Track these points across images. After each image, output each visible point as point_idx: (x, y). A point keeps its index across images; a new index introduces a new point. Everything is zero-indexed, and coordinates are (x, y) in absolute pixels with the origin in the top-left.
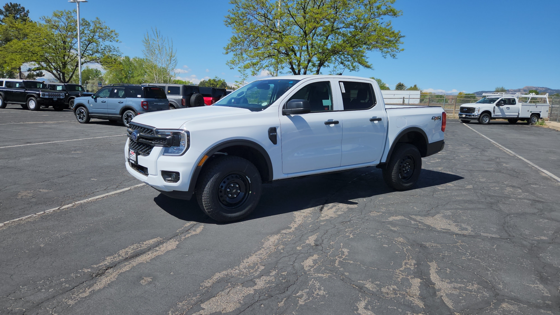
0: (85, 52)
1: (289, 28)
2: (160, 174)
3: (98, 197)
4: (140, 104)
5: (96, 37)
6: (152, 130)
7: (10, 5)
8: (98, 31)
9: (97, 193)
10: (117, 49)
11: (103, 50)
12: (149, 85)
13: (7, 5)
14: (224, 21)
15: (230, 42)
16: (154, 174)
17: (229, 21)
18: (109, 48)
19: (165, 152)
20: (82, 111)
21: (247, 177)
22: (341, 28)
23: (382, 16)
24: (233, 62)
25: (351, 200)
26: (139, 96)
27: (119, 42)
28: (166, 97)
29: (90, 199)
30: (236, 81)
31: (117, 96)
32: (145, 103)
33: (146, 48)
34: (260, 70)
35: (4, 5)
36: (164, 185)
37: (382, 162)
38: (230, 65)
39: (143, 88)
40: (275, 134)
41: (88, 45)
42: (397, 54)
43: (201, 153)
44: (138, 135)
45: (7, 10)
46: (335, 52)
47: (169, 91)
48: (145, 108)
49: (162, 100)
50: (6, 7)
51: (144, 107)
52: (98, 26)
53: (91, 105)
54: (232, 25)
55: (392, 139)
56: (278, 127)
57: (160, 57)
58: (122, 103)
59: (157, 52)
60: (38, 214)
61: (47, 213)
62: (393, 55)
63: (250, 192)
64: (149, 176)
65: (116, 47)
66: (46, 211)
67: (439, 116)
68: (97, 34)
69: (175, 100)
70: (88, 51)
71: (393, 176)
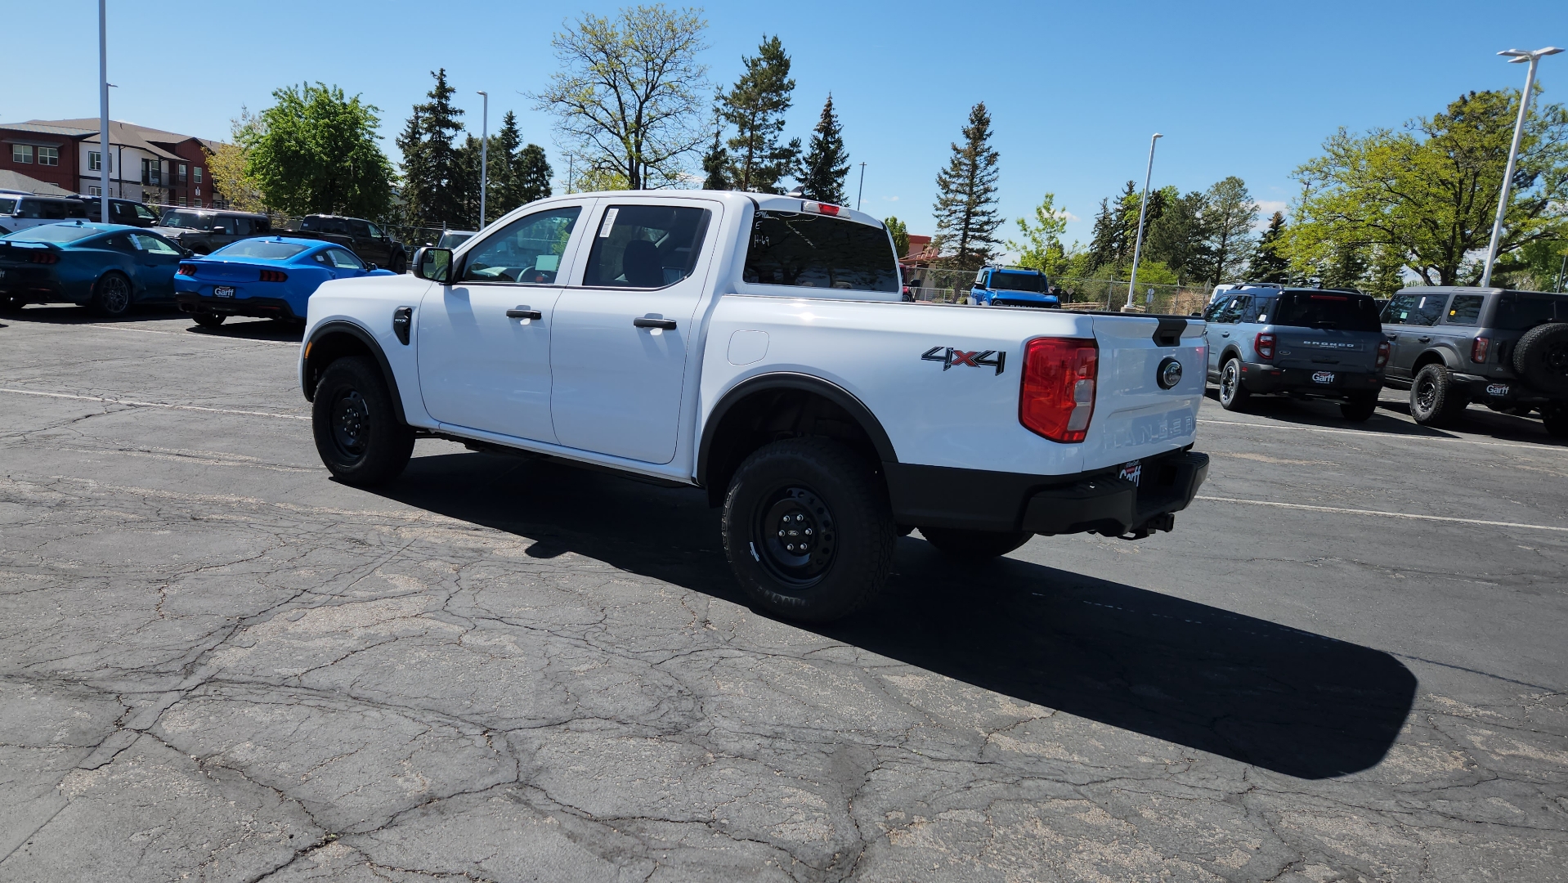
4: (1258, 340)
21: (363, 400)
26: (1262, 317)
28: (1380, 330)
32: (1268, 338)
37: (691, 474)
39: (1281, 293)
40: (404, 321)
47: (1452, 313)
48: (1262, 351)
49: (1350, 334)
51: (1260, 347)
55: (709, 400)
56: (415, 308)
67: (988, 353)
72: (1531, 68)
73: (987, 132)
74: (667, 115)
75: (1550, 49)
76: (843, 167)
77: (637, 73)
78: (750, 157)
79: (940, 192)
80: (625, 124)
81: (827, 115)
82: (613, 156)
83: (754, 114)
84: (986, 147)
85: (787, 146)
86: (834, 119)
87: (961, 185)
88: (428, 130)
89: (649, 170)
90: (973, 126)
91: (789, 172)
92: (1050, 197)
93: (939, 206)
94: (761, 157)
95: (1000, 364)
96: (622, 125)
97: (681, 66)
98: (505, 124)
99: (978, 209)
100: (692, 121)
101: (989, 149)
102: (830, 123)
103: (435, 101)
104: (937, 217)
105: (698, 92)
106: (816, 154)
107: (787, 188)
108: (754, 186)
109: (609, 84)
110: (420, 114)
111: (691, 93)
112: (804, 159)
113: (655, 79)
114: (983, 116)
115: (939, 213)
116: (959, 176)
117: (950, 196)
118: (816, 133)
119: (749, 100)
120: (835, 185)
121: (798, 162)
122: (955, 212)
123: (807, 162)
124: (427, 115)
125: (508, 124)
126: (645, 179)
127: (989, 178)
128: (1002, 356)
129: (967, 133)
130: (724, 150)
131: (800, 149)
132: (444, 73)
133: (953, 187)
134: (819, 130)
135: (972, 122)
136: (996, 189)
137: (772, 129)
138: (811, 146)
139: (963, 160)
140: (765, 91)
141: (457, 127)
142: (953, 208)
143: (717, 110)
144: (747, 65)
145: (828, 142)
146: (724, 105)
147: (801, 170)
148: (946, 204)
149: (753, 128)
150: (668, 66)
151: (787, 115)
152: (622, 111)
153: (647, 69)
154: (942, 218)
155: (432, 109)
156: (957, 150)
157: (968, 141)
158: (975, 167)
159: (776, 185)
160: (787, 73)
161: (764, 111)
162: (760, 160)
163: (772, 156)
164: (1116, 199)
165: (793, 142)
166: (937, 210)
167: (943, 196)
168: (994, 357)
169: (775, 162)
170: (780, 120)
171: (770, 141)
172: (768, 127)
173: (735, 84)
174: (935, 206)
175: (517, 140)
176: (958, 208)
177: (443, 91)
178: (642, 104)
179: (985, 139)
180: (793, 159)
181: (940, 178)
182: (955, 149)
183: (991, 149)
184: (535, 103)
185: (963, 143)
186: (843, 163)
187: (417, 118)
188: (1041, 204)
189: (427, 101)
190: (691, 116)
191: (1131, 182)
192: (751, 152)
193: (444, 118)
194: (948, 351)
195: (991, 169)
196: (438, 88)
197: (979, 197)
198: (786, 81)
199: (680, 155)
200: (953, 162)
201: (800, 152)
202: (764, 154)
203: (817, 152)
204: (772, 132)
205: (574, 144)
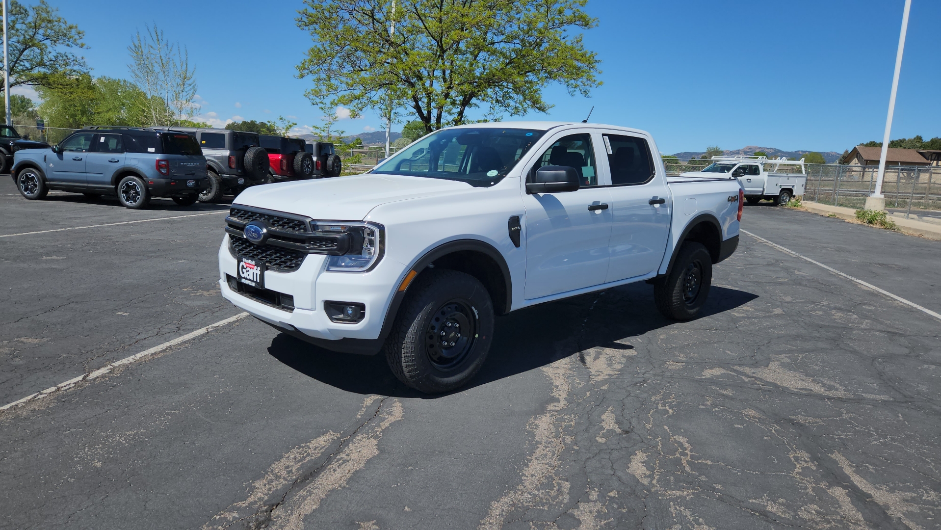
0: (16, 65)
1: (411, 37)
2: (321, 307)
3: (152, 350)
4: (154, 164)
5: (39, 37)
6: (302, 223)
8: (43, 25)
9: (146, 342)
10: (82, 61)
11: (52, 62)
12: (169, 130)
14: (297, 19)
15: (307, 58)
16: (309, 308)
17: (305, 19)
18: (65, 58)
19: (331, 265)
20: (30, 175)
21: (473, 308)
22: (498, 42)
23: (565, 26)
24: (317, 93)
25: (618, 342)
26: (150, 150)
27: (85, 47)
28: (201, 153)
29: (139, 355)
30: (314, 127)
31: (104, 148)
32: (163, 163)
33: (136, 61)
34: (364, 109)
36: (328, 329)
37: (659, 273)
38: (311, 97)
39: (158, 134)
40: (519, 228)
41: (23, 51)
42: (590, 89)
43: (405, 267)
44: (265, 231)
46: (491, 81)
47: (204, 142)
48: (163, 171)
49: (194, 157)
51: (160, 169)
52: (44, 15)
53: (51, 165)
54: (311, 27)
55: (676, 236)
56: (522, 215)
57: (163, 79)
58: (118, 161)
59: (157, 69)
60: (44, 391)
61: (66, 390)
62: (585, 91)
63: (477, 336)
64: (296, 310)
65: (79, 58)
66: (59, 385)
67: (735, 196)
68: (41, 31)
69: (215, 157)
70: (22, 63)
71: (675, 296)
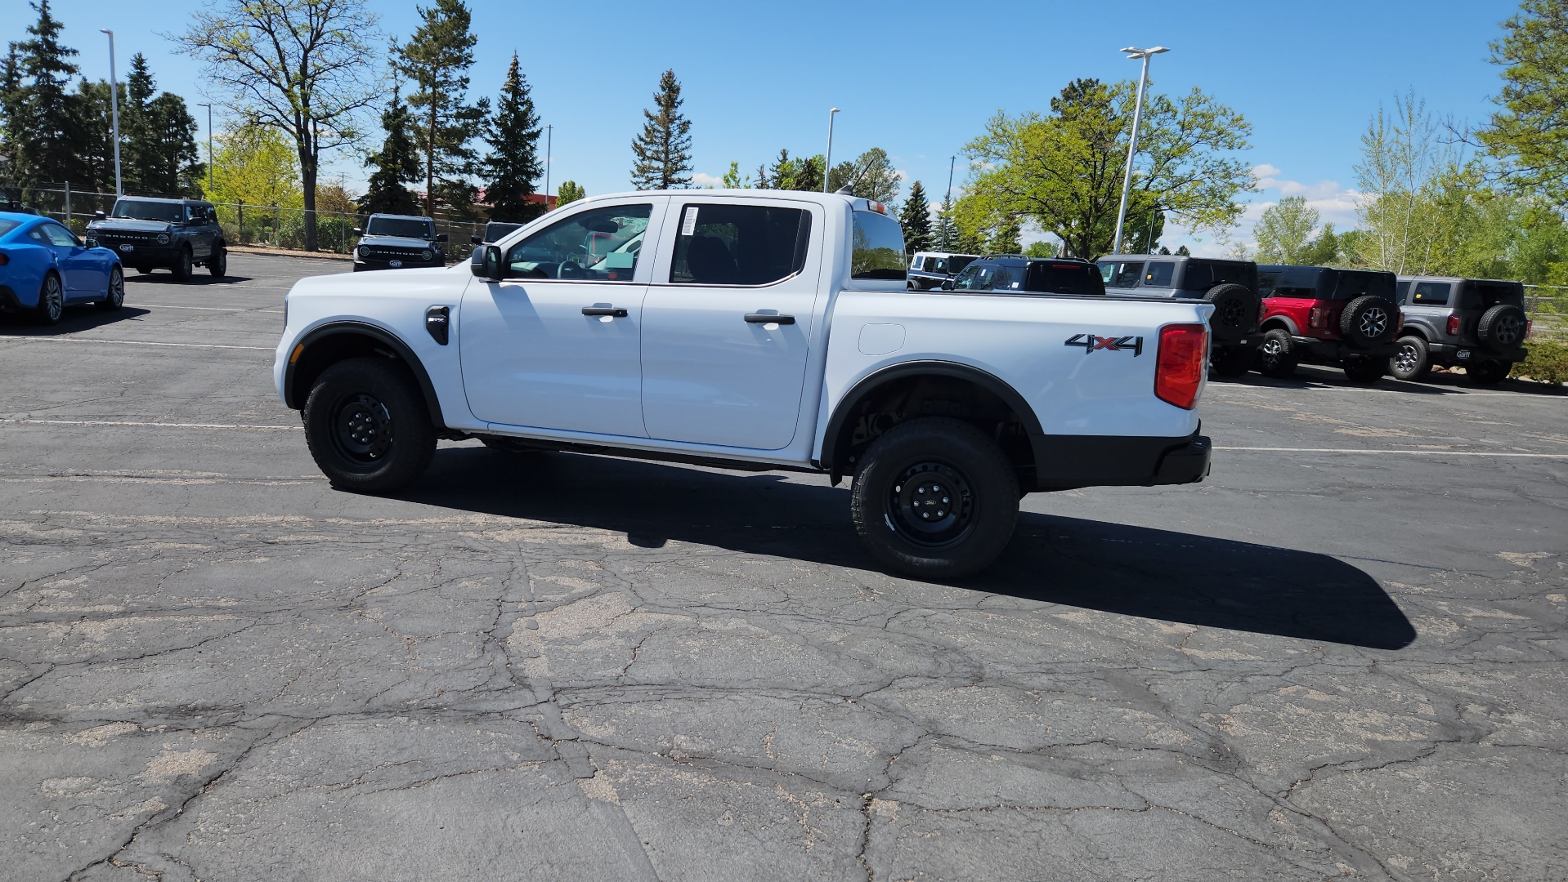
7: (1076, 85)
8: (1196, 123)
13: (1072, 84)
21: (381, 404)
26: (1014, 285)
33: (1369, 159)
35: (1067, 86)
37: (814, 457)
39: (1027, 265)
40: (441, 320)
43: (293, 339)
45: (1067, 97)
50: (1066, 90)
52: (1199, 110)
55: (837, 389)
56: (453, 306)
63: (391, 439)
65: (1243, 164)
67: (1126, 339)
68: (1197, 131)
72: (1145, 64)
73: (678, 100)
74: (335, 66)
75: (1159, 48)
76: (535, 130)
77: (299, 18)
78: (433, 116)
79: (638, 159)
80: (287, 74)
81: (514, 73)
82: (278, 110)
83: (435, 70)
84: (677, 115)
85: (474, 106)
86: (521, 79)
87: (657, 152)
88: (32, 72)
89: (319, 127)
90: (664, 93)
91: (477, 133)
92: (735, 165)
93: (637, 173)
94: (446, 116)
95: (1138, 347)
96: (282, 74)
97: (349, 13)
98: (133, 68)
99: (675, 177)
100: (364, 73)
101: (681, 117)
102: (518, 83)
103: (38, 38)
104: (635, 184)
105: (370, 43)
106: (506, 115)
107: (477, 150)
108: (439, 147)
109: (263, 28)
110: (17, 52)
111: (364, 44)
112: (493, 120)
113: (320, 24)
114: (673, 84)
115: (636, 179)
116: (652, 142)
117: (646, 163)
118: (504, 93)
119: (429, 54)
120: (528, 148)
121: (487, 123)
122: (652, 179)
123: (496, 123)
124: (29, 54)
125: (136, 67)
126: (316, 137)
127: (684, 146)
128: (1140, 341)
129: (658, 100)
130: (405, 108)
131: (489, 109)
132: (48, 4)
133: (649, 154)
134: (506, 90)
135: (664, 89)
136: (691, 157)
137: (456, 87)
138: (500, 107)
139: (656, 126)
140: (446, 45)
141: (70, 69)
142: (650, 175)
143: (394, 64)
144: (423, 16)
145: (518, 104)
146: (401, 58)
147: (490, 131)
148: (643, 170)
149: (435, 85)
150: (333, 12)
151: (471, 72)
152: (282, 59)
153: (311, 14)
154: (641, 185)
155: (35, 47)
156: (650, 116)
157: (661, 108)
158: (669, 134)
159: (464, 146)
160: (467, 28)
161: (445, 67)
162: (444, 119)
163: (458, 116)
164: (771, 167)
165: (481, 101)
166: (635, 176)
167: (639, 163)
168: (1132, 342)
169: (462, 121)
170: (464, 77)
171: (456, 99)
172: (450, 84)
173: (413, 37)
174: (633, 173)
175: (150, 87)
176: (655, 175)
177: (47, 26)
178: (306, 52)
179: (676, 107)
180: (482, 119)
181: (636, 144)
182: (648, 115)
183: (682, 118)
184: (175, 46)
185: (656, 110)
186: (534, 125)
187: (13, 57)
188: (728, 173)
189: (28, 38)
190: (363, 68)
191: (784, 150)
192: (434, 110)
193: (52, 58)
194: (1089, 337)
195: (685, 136)
196: (41, 22)
197: (675, 164)
198: (468, 35)
199: (354, 111)
200: (646, 129)
201: (489, 112)
202: (448, 112)
203: (507, 112)
204: (456, 90)
205: (228, 94)
